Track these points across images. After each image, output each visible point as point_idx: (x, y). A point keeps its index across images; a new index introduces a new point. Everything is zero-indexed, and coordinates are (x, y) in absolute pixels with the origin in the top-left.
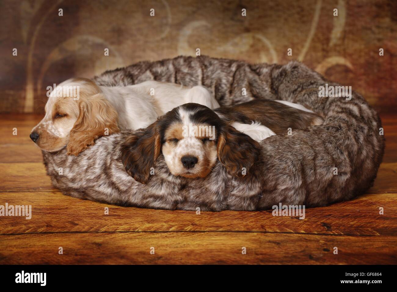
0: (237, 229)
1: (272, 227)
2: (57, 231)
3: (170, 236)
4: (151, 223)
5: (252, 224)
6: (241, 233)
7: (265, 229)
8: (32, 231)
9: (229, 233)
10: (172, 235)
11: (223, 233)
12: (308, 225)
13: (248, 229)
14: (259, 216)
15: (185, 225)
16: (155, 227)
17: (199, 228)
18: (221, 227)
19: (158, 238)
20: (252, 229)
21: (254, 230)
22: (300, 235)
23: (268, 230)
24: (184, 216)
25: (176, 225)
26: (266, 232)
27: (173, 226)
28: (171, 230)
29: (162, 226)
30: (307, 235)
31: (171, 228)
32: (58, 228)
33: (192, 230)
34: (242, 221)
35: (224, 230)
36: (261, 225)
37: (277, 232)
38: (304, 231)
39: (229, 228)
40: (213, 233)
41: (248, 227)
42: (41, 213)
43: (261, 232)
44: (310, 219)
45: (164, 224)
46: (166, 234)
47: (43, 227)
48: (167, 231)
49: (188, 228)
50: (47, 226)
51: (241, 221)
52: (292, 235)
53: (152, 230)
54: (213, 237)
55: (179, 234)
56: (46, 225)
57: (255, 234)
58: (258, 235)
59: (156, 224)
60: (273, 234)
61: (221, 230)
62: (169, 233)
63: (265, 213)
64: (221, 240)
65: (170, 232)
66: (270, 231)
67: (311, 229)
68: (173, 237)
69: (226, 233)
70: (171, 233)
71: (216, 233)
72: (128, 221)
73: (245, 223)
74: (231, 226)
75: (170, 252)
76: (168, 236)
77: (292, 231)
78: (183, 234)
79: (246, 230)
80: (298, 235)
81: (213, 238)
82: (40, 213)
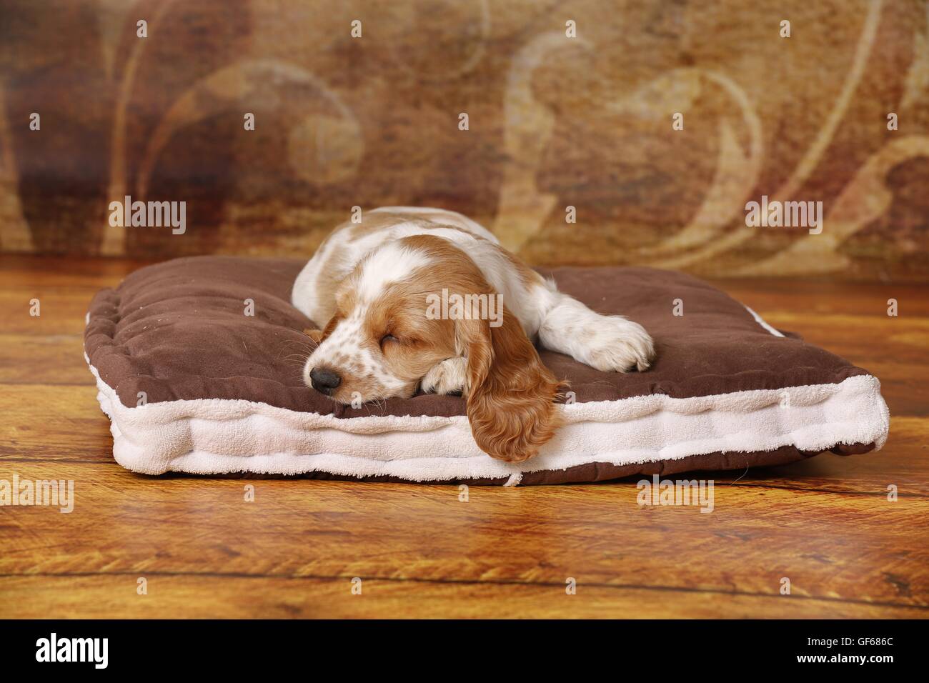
0: (658, 582)
1: (752, 579)
2: (183, 570)
3: (483, 593)
4: (433, 558)
5: (697, 569)
6: (669, 593)
7: (734, 585)
8: (119, 568)
9: (640, 591)
10: (488, 592)
11: (623, 591)
12: (848, 577)
13: (687, 581)
14: (717, 549)
15: (522, 567)
16: (443, 567)
17: (559, 574)
18: (618, 575)
19: (451, 597)
20: (699, 582)
21: (704, 586)
22: (826, 604)
23: (741, 586)
24: (520, 541)
25: (498, 565)
26: (735, 592)
27: (489, 567)
28: (484, 576)
29: (462, 565)
30: (846, 605)
31: (484, 571)
32: (188, 562)
33: (542, 580)
34: (672, 561)
35: (625, 583)
36: (724, 573)
37: (761, 594)
38: (838, 592)
39: (637, 578)
40: (594, 591)
41: (687, 577)
42: (143, 521)
43: (724, 592)
44: (851, 561)
45: (467, 561)
46: (469, 588)
47: (146, 557)
48: (475, 578)
49: (531, 574)
50: (158, 556)
51: (669, 559)
52: (804, 603)
53: (436, 576)
54: (597, 601)
55: (507, 588)
56: (155, 551)
57: (707, 596)
58: (714, 598)
59: (444, 561)
60: (754, 599)
61: (616, 581)
62: (479, 586)
63: (733, 539)
64: (618, 609)
65: (482, 583)
66: (747, 589)
67: (856, 588)
68: (491, 596)
69: (631, 591)
70: (486, 586)
71: (604, 591)
72: (372, 548)
73: (679, 566)
74: (645, 575)
76: (477, 593)
77: (804, 592)
78: (517, 589)
79: (682, 584)
80: (820, 603)
81: (596, 604)
82: (141, 519)
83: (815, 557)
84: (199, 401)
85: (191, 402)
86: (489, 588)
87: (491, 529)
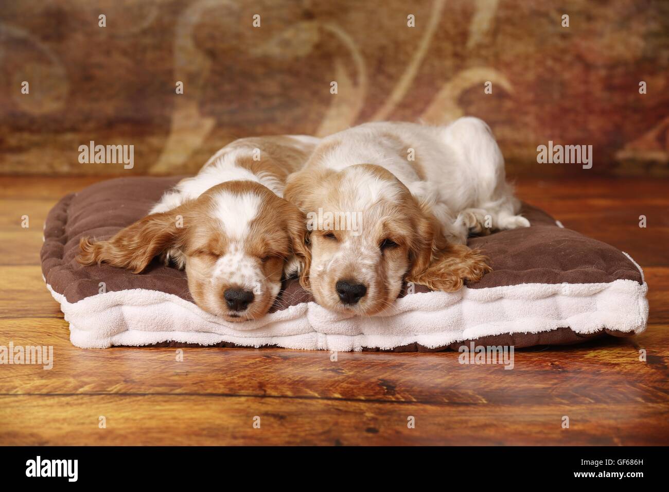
0: (209, 391)
1: (279, 387)
3: (76, 402)
4: (46, 378)
5: (241, 380)
6: (214, 398)
7: (265, 391)
9: (193, 397)
10: (80, 401)
11: (181, 398)
12: (352, 383)
13: (231, 389)
14: (260, 366)
15: (111, 383)
16: (52, 385)
17: (137, 387)
18: (180, 386)
19: (51, 406)
20: (240, 390)
21: (243, 392)
22: (330, 402)
23: (270, 392)
24: (115, 365)
25: (94, 382)
26: (264, 396)
27: (86, 384)
28: (81, 390)
29: (67, 383)
30: (344, 403)
31: (81, 387)
33: (123, 391)
34: (225, 375)
35: (184, 392)
36: (260, 383)
37: (286, 397)
38: (340, 394)
39: (195, 388)
40: (160, 398)
41: (232, 386)
43: (256, 396)
44: (359, 372)
45: (71, 379)
46: (68, 399)
48: (73, 392)
49: (116, 388)
51: (223, 374)
52: (314, 402)
53: (44, 391)
54: (160, 405)
55: (95, 398)
57: (243, 399)
58: (247, 401)
59: (54, 380)
60: (277, 401)
61: (178, 391)
62: (75, 397)
63: (276, 359)
64: (173, 410)
65: (78, 395)
66: (274, 393)
67: (355, 391)
68: (81, 404)
69: (187, 397)
70: (80, 396)
71: (167, 397)
73: (228, 379)
74: (201, 385)
75: (67, 433)
76: (71, 402)
77: (316, 395)
78: (103, 399)
79: (226, 391)
80: (326, 401)
81: (158, 407)
83: (333, 370)
84: (125, 292)
85: (119, 293)
86: (82, 398)
87: (98, 357)
